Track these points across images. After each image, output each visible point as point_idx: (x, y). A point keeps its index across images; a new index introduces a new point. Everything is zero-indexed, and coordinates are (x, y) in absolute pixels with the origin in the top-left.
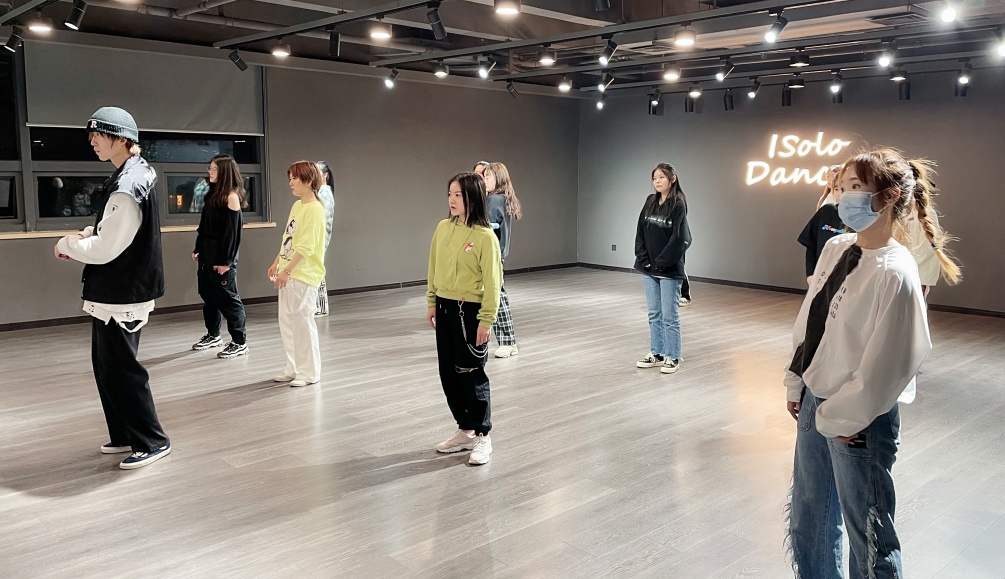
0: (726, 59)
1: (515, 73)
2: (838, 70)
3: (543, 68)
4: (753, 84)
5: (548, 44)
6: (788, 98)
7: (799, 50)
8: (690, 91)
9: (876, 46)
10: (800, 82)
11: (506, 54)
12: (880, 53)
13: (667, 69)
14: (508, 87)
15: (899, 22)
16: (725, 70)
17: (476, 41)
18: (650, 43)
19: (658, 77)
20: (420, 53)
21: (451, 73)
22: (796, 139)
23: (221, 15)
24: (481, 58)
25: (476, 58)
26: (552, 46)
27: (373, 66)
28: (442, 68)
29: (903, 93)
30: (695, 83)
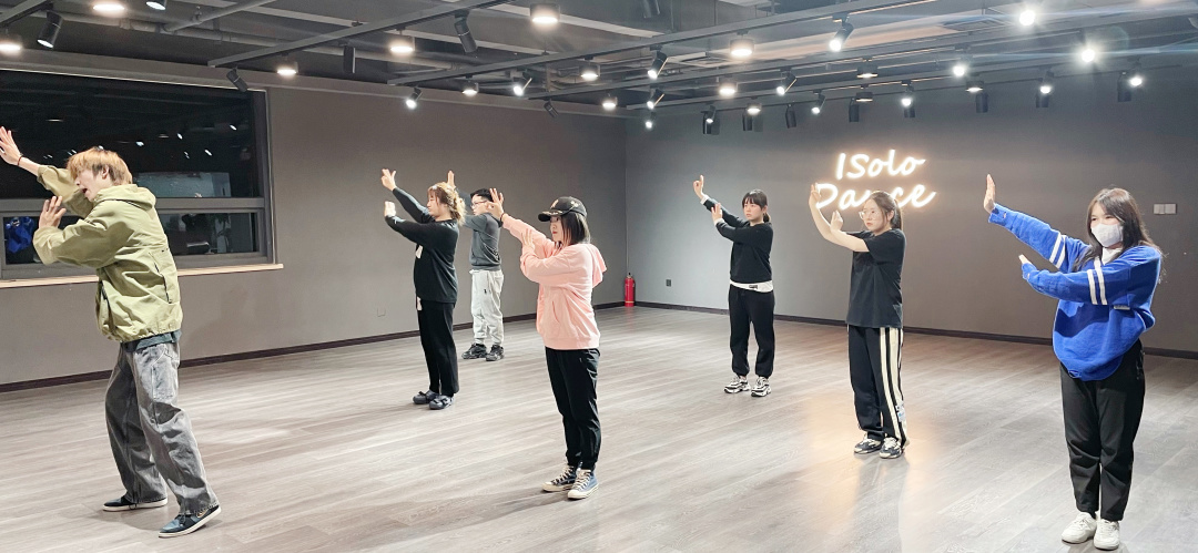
0: (786, 71)
1: (553, 91)
2: (908, 82)
3: (585, 84)
4: (817, 98)
5: (590, 57)
6: (855, 113)
7: (865, 61)
8: (748, 108)
9: (950, 54)
10: (869, 95)
11: (541, 70)
12: (954, 62)
13: (722, 83)
14: (546, 106)
15: (975, 28)
16: (787, 84)
17: (509, 55)
18: (703, 54)
19: (714, 93)
20: (445, 70)
21: (481, 91)
22: (865, 157)
23: (217, 30)
24: (515, 74)
25: (508, 74)
26: (595, 60)
27: (392, 84)
28: (472, 86)
29: (981, 105)
30: (752, 98)
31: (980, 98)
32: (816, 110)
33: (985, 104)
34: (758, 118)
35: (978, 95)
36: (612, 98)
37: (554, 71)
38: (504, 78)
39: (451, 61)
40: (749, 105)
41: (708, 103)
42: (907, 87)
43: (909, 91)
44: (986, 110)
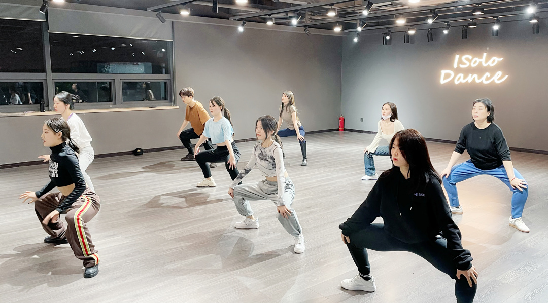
0: (434, 11)
1: (309, 23)
2: (497, 17)
3: (328, 19)
4: (447, 26)
5: (332, 5)
6: (465, 34)
7: (478, 5)
8: (408, 31)
10: (475, 24)
11: (304, 12)
12: (527, 6)
13: (397, 17)
14: (305, 30)
16: (433, 17)
17: (288, 5)
18: (390, 3)
19: (392, 23)
21: (275, 23)
22: (470, 57)
26: (335, 6)
29: (535, 30)
30: (411, 26)
31: (535, 26)
32: (446, 32)
33: (537, 29)
34: (413, 36)
35: (534, 25)
36: (339, 26)
37: (310, 13)
38: (285, 16)
39: (260, 8)
40: (409, 29)
41: (387, 28)
42: (497, 20)
43: (498, 22)
44: (538, 32)
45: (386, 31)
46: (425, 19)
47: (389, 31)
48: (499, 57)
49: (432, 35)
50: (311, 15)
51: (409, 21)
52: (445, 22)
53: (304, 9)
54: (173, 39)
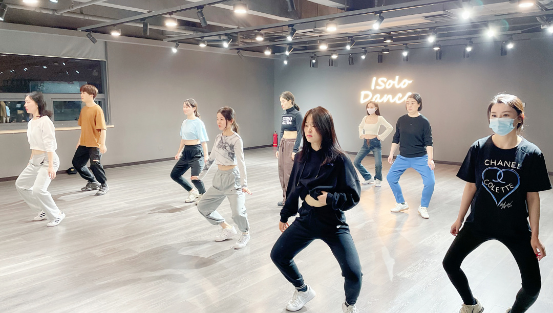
0: (351, 39)
1: (241, 46)
2: (406, 44)
3: (256, 43)
4: (364, 51)
5: (259, 30)
6: (381, 59)
7: (388, 34)
8: (331, 55)
9: (426, 32)
10: (388, 51)
11: (236, 35)
12: (428, 35)
13: (320, 43)
14: (238, 53)
15: (438, 19)
16: (351, 44)
17: (220, 28)
18: (312, 30)
19: (315, 48)
20: (191, 34)
21: (208, 45)
23: (82, 13)
24: (223, 37)
25: (220, 37)
26: (262, 31)
27: (165, 41)
28: (204, 42)
29: (438, 56)
30: (334, 51)
31: (438, 53)
32: (363, 57)
33: (440, 55)
34: (336, 60)
35: (437, 51)
36: (269, 49)
37: (242, 37)
38: (219, 39)
39: (194, 31)
41: (313, 52)
42: (406, 47)
43: (407, 48)
44: (440, 58)
45: (313, 55)
46: (345, 45)
47: (315, 55)
48: (409, 79)
49: (352, 59)
50: (243, 38)
51: (331, 46)
52: (363, 48)
53: (237, 33)
54: (107, 58)
